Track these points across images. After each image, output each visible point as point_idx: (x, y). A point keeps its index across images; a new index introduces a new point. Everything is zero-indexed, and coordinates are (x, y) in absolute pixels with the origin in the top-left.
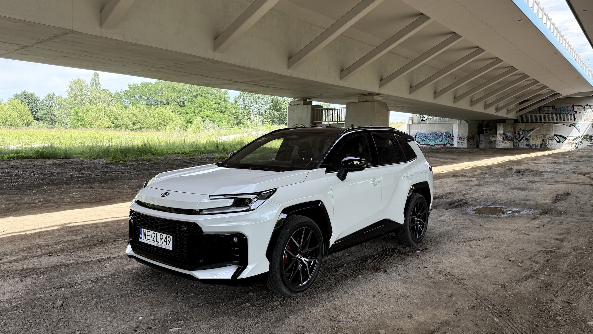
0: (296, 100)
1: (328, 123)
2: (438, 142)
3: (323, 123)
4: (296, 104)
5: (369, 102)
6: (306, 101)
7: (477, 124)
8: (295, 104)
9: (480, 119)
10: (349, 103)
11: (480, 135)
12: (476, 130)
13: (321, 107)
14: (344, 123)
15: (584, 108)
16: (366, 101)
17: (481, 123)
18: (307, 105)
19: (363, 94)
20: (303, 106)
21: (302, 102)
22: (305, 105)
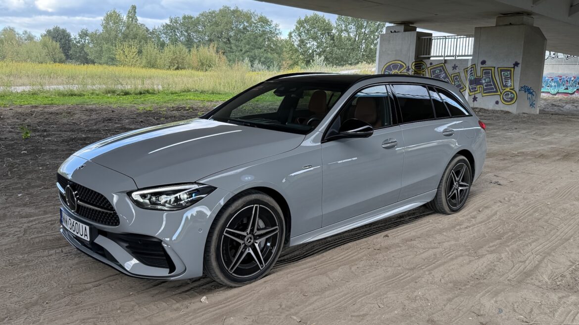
0: (392, 25)
1: (442, 58)
2: (562, 89)
3: (432, 59)
4: (393, 31)
5: (515, 26)
6: (408, 26)
8: (391, 32)
10: (481, 28)
13: (431, 35)
14: (471, 58)
16: (511, 24)
18: (410, 32)
19: (503, 14)
20: (404, 33)
21: (402, 28)
22: (407, 32)
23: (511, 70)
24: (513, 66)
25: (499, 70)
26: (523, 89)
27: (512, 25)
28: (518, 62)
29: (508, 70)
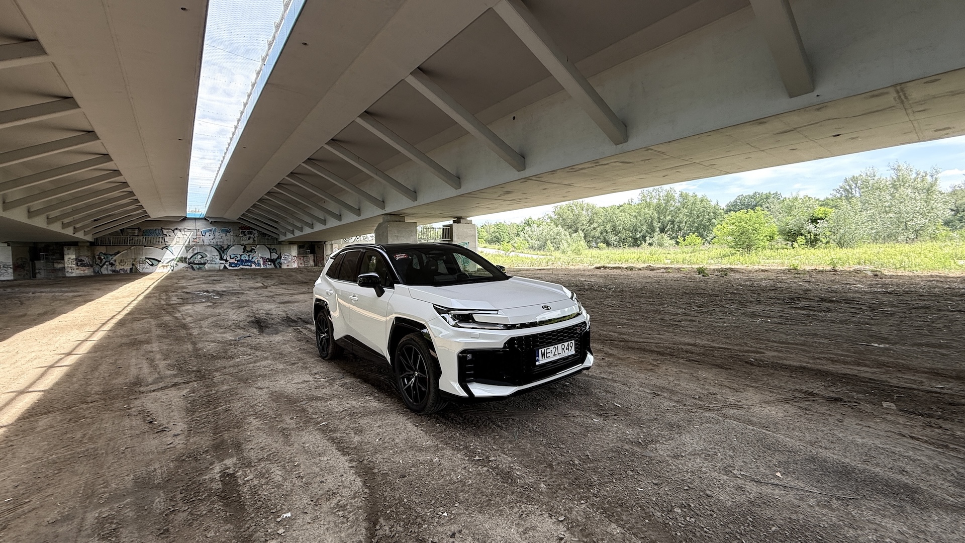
9: (33, 241)
11: (36, 261)
12: (26, 255)
15: (174, 231)
17: (33, 245)
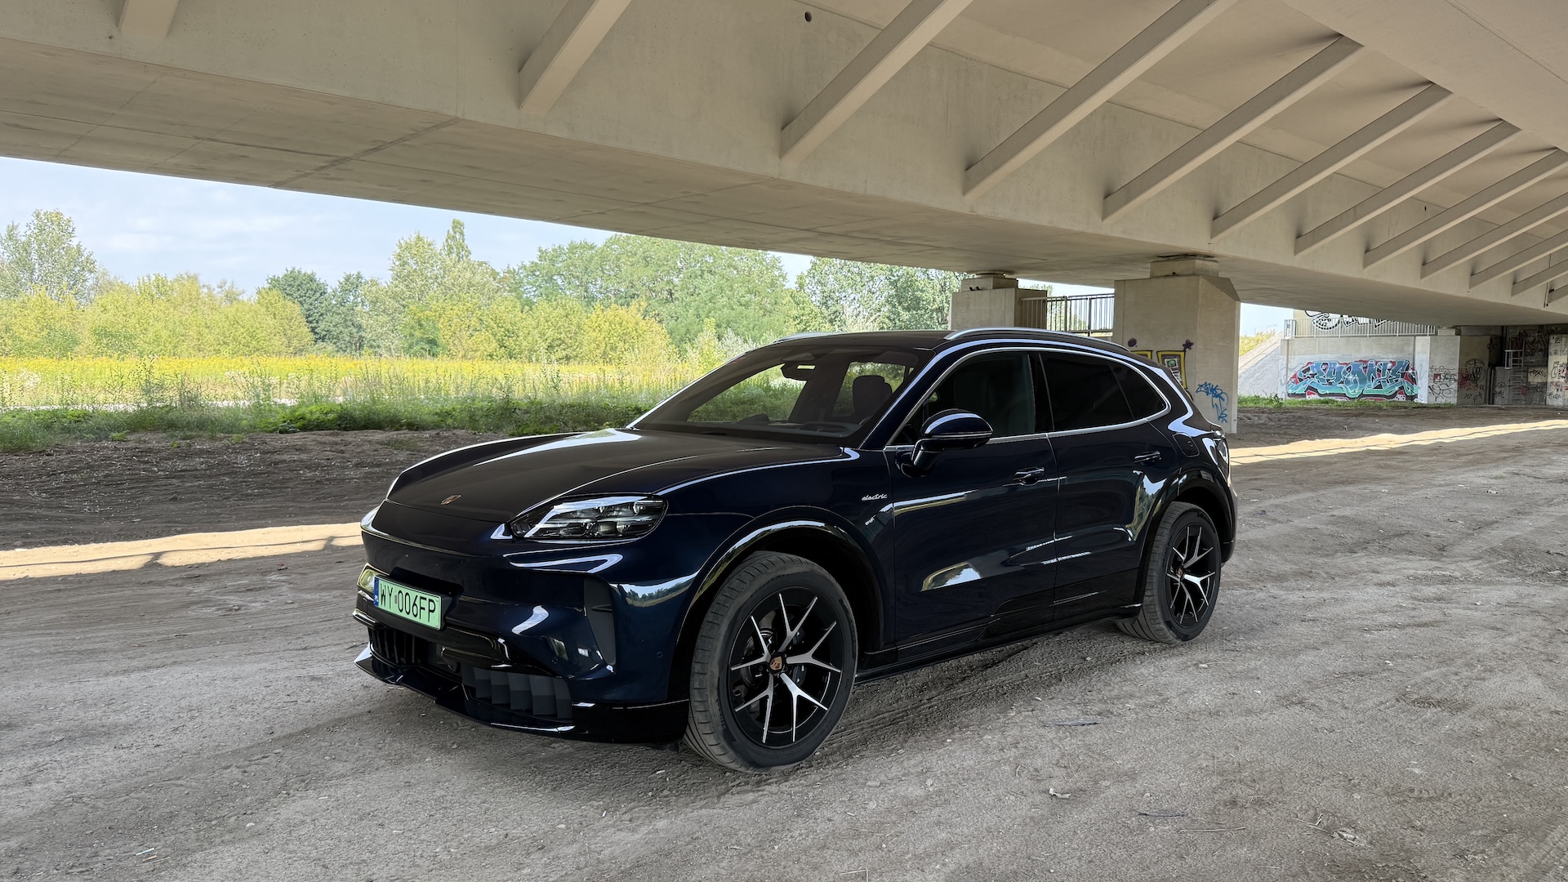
0: (973, 276)
2: (1370, 388)
4: (974, 287)
5: (1180, 279)
6: (1001, 278)
7: (1487, 339)
8: (971, 288)
9: (1497, 324)
10: (1124, 281)
11: (1496, 368)
12: (1485, 356)
13: (1043, 293)
14: (1111, 334)
16: (1174, 273)
17: (1498, 333)
18: (1004, 290)
19: (1162, 257)
20: (994, 291)
21: (989, 282)
22: (997, 290)
23: (1179, 356)
24: (1182, 348)
25: (1160, 356)
26: (1203, 389)
27: (1177, 275)
28: (1191, 341)
29: (1175, 356)
